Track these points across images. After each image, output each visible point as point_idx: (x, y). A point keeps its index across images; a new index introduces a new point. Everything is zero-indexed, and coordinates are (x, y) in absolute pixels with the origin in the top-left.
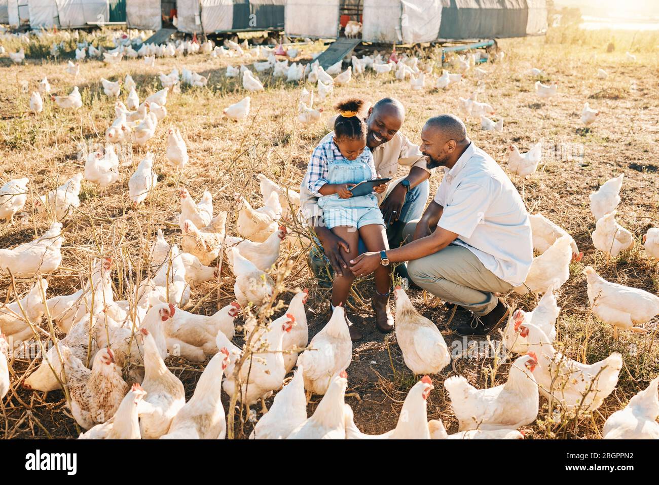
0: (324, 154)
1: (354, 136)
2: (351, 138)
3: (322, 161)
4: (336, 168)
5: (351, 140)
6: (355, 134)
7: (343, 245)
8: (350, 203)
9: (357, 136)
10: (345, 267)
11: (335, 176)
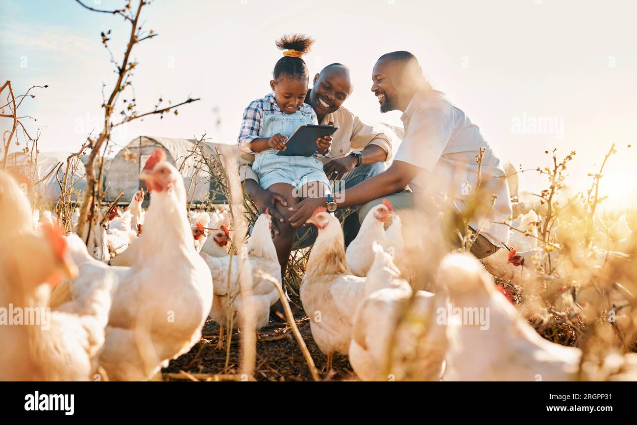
0: (260, 106)
1: (295, 74)
2: (291, 76)
3: (257, 113)
4: (272, 120)
5: (291, 78)
6: (296, 73)
7: (279, 198)
8: (290, 160)
9: (298, 75)
10: (282, 220)
11: (272, 130)
